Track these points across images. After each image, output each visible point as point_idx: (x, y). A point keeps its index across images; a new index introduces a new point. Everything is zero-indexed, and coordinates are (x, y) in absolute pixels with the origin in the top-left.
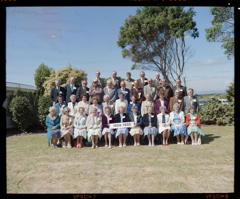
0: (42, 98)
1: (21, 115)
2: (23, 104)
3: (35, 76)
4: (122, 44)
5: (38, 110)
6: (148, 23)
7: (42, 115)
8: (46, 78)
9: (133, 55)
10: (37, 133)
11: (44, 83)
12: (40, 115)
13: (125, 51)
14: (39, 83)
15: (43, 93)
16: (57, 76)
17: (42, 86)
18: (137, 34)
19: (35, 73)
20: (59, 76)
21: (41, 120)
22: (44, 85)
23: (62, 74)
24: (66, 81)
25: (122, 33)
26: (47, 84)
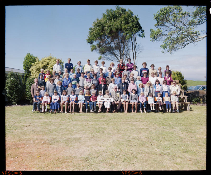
0: (29, 80)
1: (13, 92)
2: (14, 84)
3: (23, 62)
4: (90, 41)
5: (26, 89)
6: (109, 26)
7: (29, 92)
8: (32, 64)
9: (99, 49)
11: (30, 68)
12: (27, 92)
14: (26, 68)
15: (30, 76)
16: (40, 63)
17: (29, 70)
18: (100, 34)
19: (24, 60)
20: (43, 63)
21: (28, 96)
22: (30, 70)
23: (44, 62)
24: (47, 67)
25: (90, 33)
26: (33, 69)
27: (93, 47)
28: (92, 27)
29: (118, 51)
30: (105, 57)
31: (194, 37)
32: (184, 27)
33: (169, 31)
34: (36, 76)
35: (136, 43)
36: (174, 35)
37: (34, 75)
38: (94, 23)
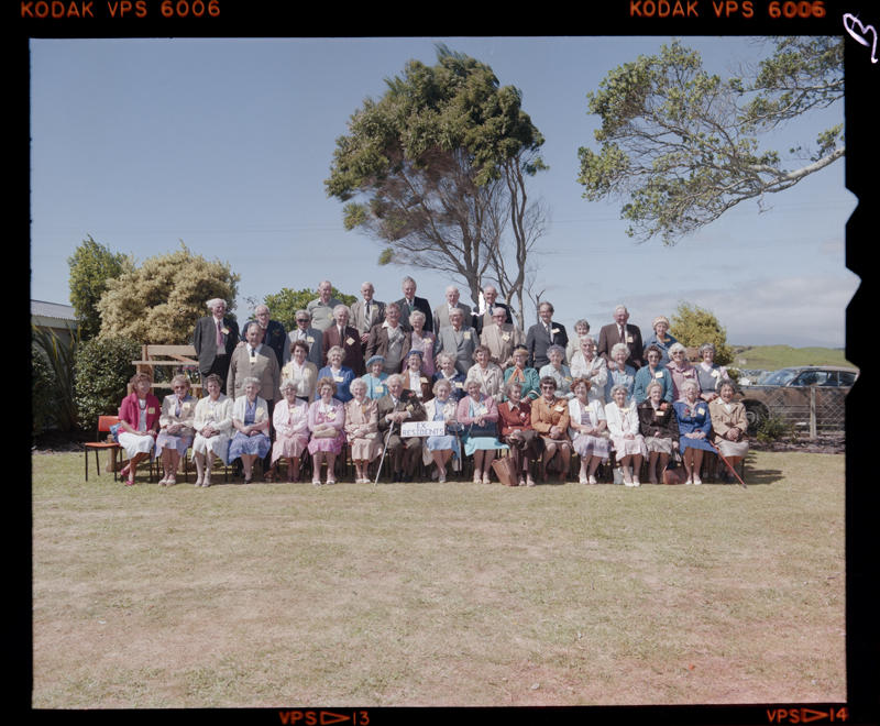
0: (89, 346)
4: (341, 190)
5: (75, 383)
6: (421, 130)
7: (88, 398)
8: (109, 281)
9: (378, 221)
10: (68, 450)
11: (100, 299)
12: (80, 396)
13: (355, 209)
14: (82, 298)
15: (96, 331)
16: (141, 279)
17: (93, 309)
20: (149, 277)
21: (84, 413)
22: (99, 306)
23: (157, 273)
24: (167, 295)
25: (341, 157)
26: (109, 304)
27: (354, 213)
28: (348, 134)
29: (459, 227)
30: (406, 256)
31: (760, 175)
32: (716, 135)
33: (655, 154)
34: (121, 333)
35: (525, 198)
36: (679, 170)
37: (114, 327)
38: (353, 118)
